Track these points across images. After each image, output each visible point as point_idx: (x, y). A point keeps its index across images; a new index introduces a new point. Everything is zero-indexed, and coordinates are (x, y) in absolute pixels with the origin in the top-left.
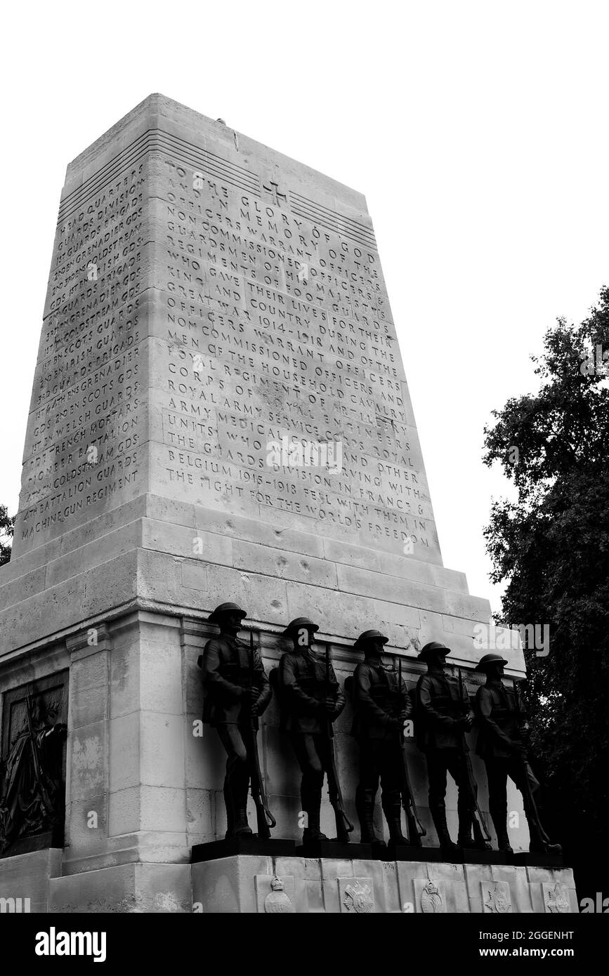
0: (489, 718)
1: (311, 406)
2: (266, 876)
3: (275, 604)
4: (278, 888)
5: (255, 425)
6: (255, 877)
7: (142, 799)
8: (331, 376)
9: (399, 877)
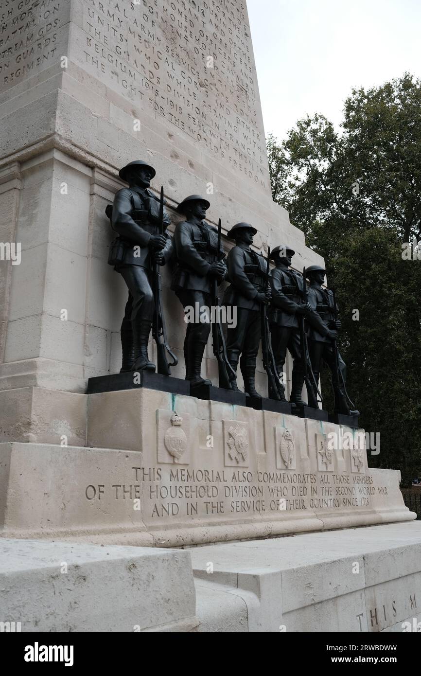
0: (315, 311)
1: (195, 56)
2: (166, 410)
3: (172, 183)
4: (178, 423)
5: (156, 50)
6: (157, 411)
7: (44, 327)
8: (209, 41)
9: (266, 424)
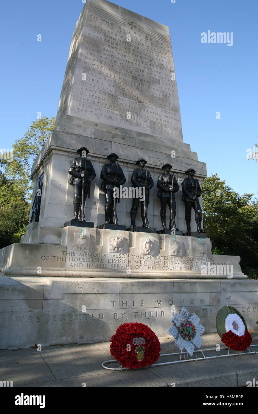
1: (137, 91)
2: (79, 233)
3: (106, 149)
4: (83, 237)
5: (114, 96)
8: (146, 82)
